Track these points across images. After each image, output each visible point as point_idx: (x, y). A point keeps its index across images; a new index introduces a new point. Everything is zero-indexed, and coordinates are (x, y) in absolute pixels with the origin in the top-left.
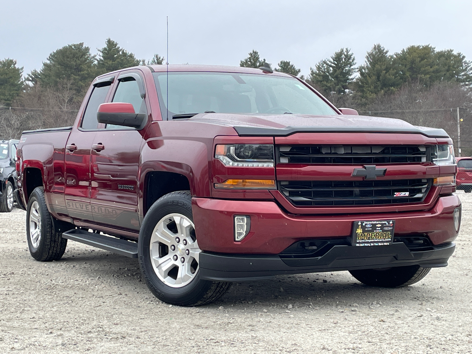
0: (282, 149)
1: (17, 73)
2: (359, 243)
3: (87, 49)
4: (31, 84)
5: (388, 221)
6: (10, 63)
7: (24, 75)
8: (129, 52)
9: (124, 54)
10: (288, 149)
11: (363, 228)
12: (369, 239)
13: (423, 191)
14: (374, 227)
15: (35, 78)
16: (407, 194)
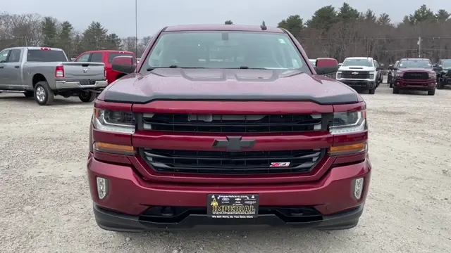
0: (146, 116)
1: (300, 21)
2: (216, 215)
3: (333, 8)
4: (306, 26)
5: (250, 195)
6: (298, 16)
7: (304, 22)
8: (354, 8)
9: (352, 10)
10: (150, 116)
11: (220, 201)
12: (227, 211)
13: (314, 160)
14: (232, 201)
15: (309, 23)
16: (288, 164)
